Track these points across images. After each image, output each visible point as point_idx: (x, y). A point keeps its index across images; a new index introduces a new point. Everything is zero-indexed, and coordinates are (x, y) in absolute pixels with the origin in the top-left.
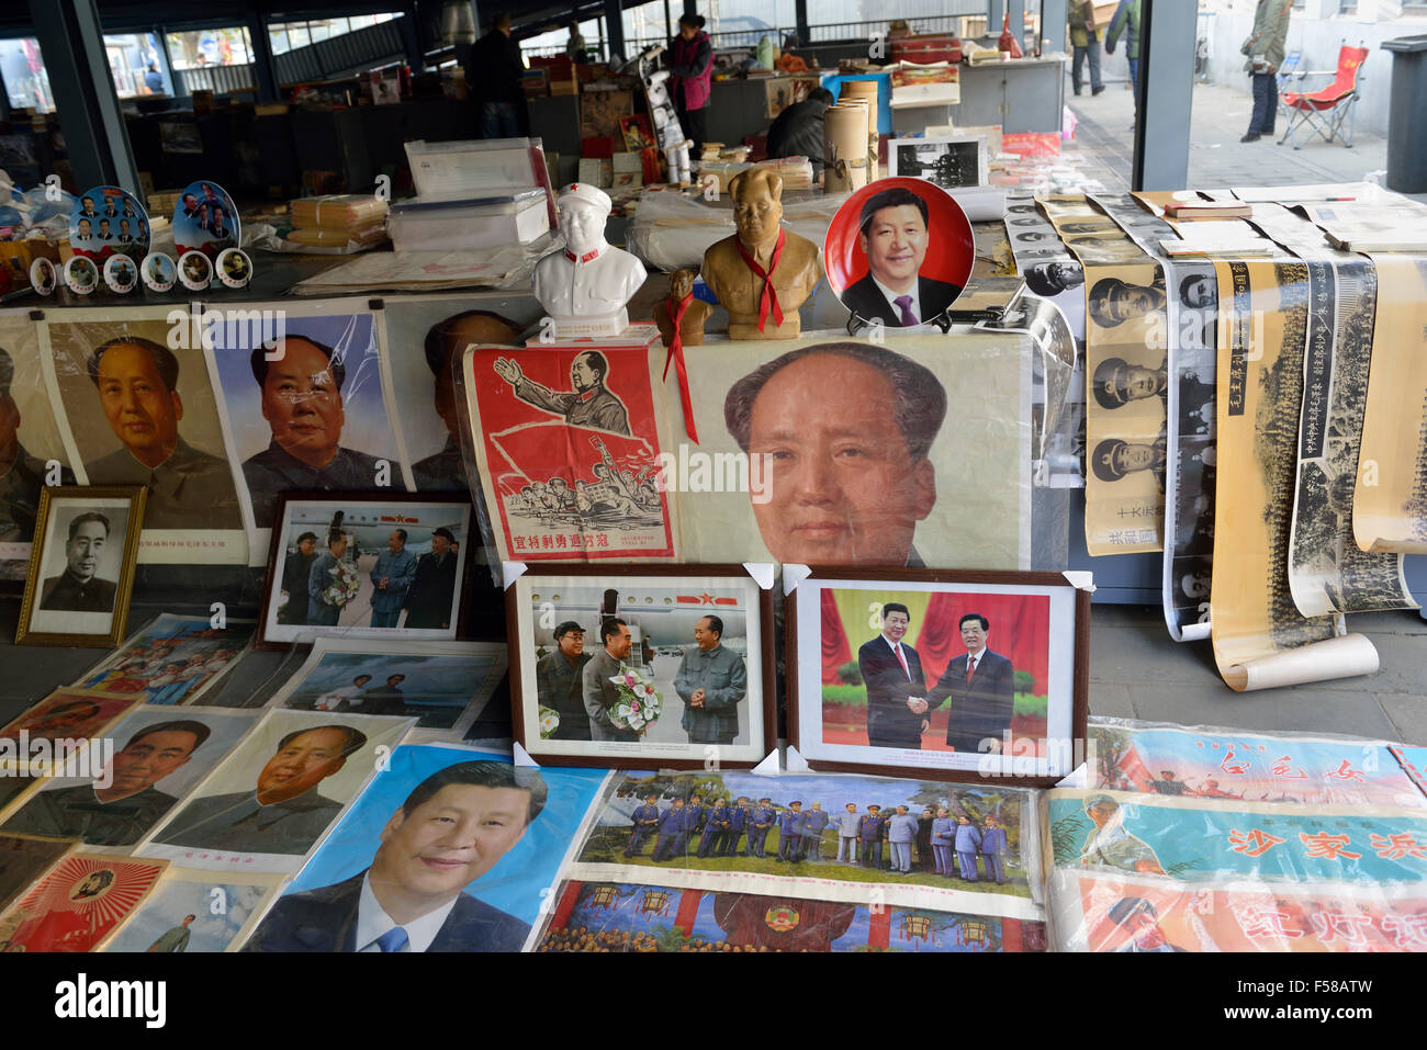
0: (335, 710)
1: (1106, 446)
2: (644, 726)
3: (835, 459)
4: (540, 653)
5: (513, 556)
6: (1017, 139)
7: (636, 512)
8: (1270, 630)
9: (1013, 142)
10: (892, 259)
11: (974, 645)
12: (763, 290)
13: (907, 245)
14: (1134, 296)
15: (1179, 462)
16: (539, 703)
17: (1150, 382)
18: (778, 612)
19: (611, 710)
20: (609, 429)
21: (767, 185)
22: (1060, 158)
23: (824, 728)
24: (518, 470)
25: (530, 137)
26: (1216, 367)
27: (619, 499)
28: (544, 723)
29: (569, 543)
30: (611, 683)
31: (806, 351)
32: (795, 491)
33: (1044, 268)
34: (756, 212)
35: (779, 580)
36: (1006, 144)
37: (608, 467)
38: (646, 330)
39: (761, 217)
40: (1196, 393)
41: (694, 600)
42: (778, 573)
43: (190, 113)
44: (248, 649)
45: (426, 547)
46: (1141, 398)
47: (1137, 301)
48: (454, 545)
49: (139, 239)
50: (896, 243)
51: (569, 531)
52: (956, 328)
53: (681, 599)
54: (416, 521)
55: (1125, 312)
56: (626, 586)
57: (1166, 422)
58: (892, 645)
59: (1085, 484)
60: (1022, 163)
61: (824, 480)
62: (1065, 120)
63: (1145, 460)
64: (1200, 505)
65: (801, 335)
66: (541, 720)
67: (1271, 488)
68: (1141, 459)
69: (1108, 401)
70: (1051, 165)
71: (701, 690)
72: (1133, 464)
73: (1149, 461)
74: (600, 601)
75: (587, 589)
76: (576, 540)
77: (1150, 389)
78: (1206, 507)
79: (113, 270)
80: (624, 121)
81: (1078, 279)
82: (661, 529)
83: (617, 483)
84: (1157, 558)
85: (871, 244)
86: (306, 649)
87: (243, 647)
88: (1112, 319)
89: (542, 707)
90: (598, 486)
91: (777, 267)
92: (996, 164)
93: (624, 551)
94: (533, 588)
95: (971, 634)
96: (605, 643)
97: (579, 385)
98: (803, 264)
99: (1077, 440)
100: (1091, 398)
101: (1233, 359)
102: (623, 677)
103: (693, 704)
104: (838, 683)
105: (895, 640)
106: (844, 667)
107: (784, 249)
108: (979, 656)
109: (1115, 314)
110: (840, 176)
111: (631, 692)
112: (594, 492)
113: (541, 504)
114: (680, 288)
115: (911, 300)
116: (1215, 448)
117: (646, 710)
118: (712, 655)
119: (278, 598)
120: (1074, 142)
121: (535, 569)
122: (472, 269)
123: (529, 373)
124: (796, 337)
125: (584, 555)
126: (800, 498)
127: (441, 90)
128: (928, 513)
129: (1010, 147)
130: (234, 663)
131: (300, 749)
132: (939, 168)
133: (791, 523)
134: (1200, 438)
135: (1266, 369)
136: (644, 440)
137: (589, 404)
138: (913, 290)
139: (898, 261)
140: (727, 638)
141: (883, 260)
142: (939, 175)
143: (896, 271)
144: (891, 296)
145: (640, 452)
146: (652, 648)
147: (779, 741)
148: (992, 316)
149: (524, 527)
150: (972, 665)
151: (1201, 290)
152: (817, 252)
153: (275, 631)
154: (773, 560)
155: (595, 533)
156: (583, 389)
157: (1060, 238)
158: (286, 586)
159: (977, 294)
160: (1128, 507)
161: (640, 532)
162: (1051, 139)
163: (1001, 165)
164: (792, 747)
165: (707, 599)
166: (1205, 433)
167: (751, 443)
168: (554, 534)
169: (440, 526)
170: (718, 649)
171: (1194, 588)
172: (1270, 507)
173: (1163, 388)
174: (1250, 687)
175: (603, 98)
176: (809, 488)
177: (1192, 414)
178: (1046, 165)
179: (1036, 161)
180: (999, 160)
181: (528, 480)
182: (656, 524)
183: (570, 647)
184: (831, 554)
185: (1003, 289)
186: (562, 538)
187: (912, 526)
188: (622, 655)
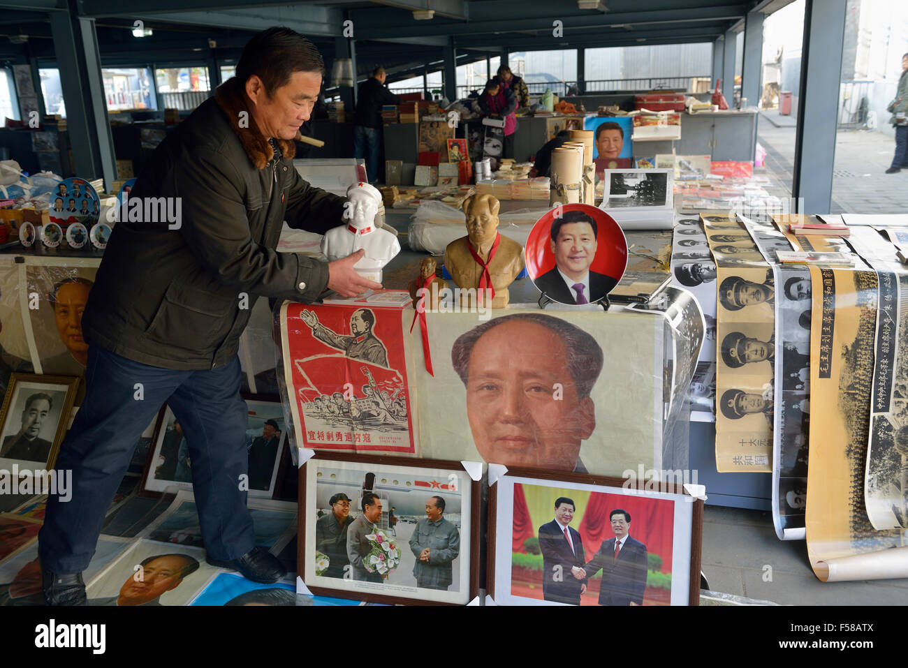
0: (183, 543)
1: (730, 394)
2: (387, 572)
3: (526, 393)
4: (320, 514)
5: (307, 445)
6: (721, 165)
7: (390, 420)
8: (851, 537)
9: (719, 167)
10: (572, 258)
11: (620, 532)
12: (482, 274)
13: (582, 249)
14: (751, 290)
15: (783, 409)
16: (317, 549)
17: (762, 350)
18: (483, 496)
19: (365, 558)
20: (374, 362)
21: (488, 205)
22: (752, 179)
23: (512, 584)
24: (312, 386)
25: (357, 158)
26: (810, 343)
27: (379, 410)
28: (319, 564)
29: (344, 438)
30: (367, 539)
31: (508, 318)
32: (498, 413)
33: (689, 267)
34: (479, 222)
35: (486, 475)
36: (713, 168)
37: (372, 388)
38: (404, 297)
39: (483, 226)
40: (796, 361)
41: (425, 484)
42: (486, 470)
43: (161, 123)
44: (133, 495)
45: (260, 432)
46: (756, 361)
47: (754, 294)
48: (277, 432)
49: (93, 213)
50: (575, 247)
51: (344, 429)
52: (614, 307)
53: (417, 483)
54: (254, 413)
55: (745, 301)
56: (380, 471)
57: (773, 380)
58: (562, 528)
59: (715, 420)
60: (724, 182)
61: (519, 406)
62: (757, 153)
63: (758, 406)
64: (799, 440)
65: (508, 306)
66: (317, 562)
67: (851, 433)
68: (756, 404)
69: (731, 363)
70: (745, 184)
71: (428, 549)
72: (750, 408)
73: (761, 407)
74: (362, 481)
75: (354, 471)
76: (349, 436)
77: (762, 355)
78: (803, 443)
79: (72, 233)
80: (449, 142)
81: (712, 276)
82: (407, 433)
83: (378, 400)
84: (768, 477)
85: (557, 247)
86: (171, 497)
87: (130, 493)
88: (735, 304)
89: (319, 553)
90: (365, 400)
91: (492, 260)
92: (706, 182)
93: (381, 446)
94: (318, 468)
95: (618, 524)
96: (364, 510)
97: (355, 331)
98: (510, 258)
99: (711, 388)
100: (719, 359)
101: (822, 338)
102: (375, 536)
103: (421, 559)
104: (524, 552)
105: (565, 524)
106: (527, 541)
107: (498, 247)
108: (623, 540)
109: (738, 302)
110: (560, 195)
111: (380, 547)
112: (362, 404)
113: (326, 410)
114: (426, 270)
115: (584, 287)
116: (809, 401)
117: (389, 560)
118: (437, 525)
119: (157, 461)
120: (763, 168)
121: (319, 455)
122: (307, 246)
123: (322, 321)
124: (503, 307)
125: (353, 447)
126: (502, 418)
127: (327, 116)
128: (589, 435)
129: (716, 170)
130: (120, 504)
131: (153, 569)
132: (639, 190)
133: (495, 435)
134: (798, 393)
135: (846, 347)
136: (397, 371)
137: (362, 344)
138: (585, 280)
139: (576, 260)
140: (448, 513)
141: (566, 258)
142: (639, 194)
143: (574, 266)
144: (570, 283)
145: (394, 379)
146: (396, 516)
147: (481, 591)
148: (641, 301)
149: (314, 425)
150: (618, 547)
151: (800, 288)
152: (521, 250)
153: (153, 484)
154: (484, 461)
155: (362, 432)
156: (358, 334)
157: (708, 245)
158: (163, 453)
159: (635, 283)
160: (747, 439)
161: (394, 434)
162: (746, 166)
163: (708, 183)
164: (489, 596)
165: (435, 484)
166: (802, 389)
167: (470, 378)
168: (335, 431)
169: (269, 418)
170: (441, 520)
171: (796, 500)
172: (851, 446)
173: (772, 356)
174: (830, 579)
175: (435, 126)
176: (508, 412)
177: (792, 375)
178: (740, 184)
179: (734, 181)
180: (708, 179)
181: (318, 392)
182: (403, 429)
183: (340, 511)
184: (522, 459)
185: (654, 281)
186: (339, 433)
187: (579, 443)
188: (375, 520)
